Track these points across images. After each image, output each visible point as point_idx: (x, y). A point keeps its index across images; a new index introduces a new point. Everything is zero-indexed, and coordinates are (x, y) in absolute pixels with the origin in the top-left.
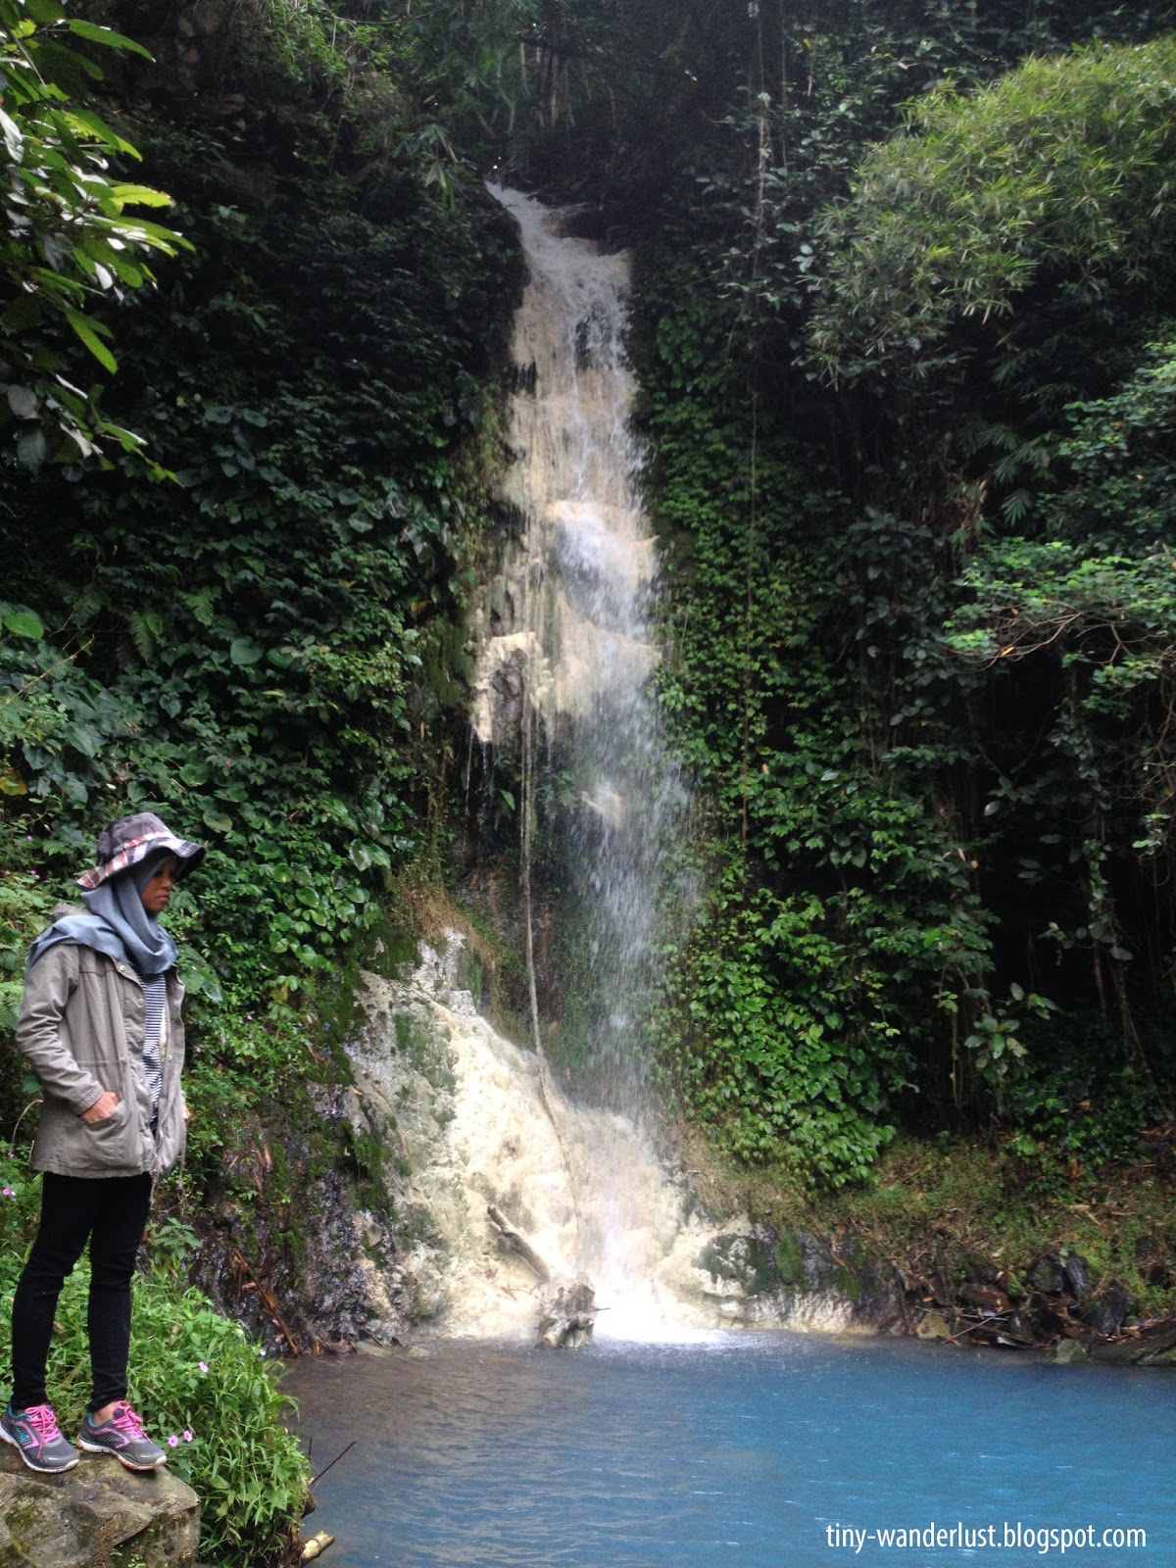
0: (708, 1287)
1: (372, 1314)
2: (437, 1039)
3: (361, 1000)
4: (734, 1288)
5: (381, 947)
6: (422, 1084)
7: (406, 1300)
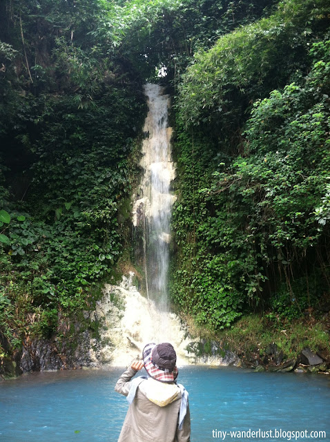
0: (187, 355)
1: (91, 361)
2: (121, 298)
3: (103, 290)
4: (193, 355)
5: (112, 278)
6: (116, 309)
7: (101, 358)
